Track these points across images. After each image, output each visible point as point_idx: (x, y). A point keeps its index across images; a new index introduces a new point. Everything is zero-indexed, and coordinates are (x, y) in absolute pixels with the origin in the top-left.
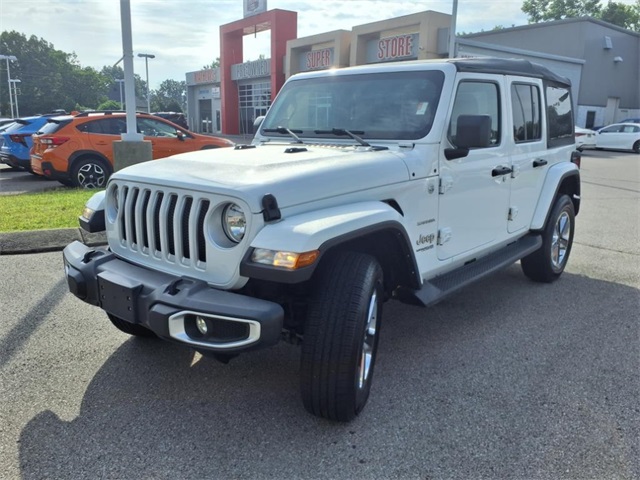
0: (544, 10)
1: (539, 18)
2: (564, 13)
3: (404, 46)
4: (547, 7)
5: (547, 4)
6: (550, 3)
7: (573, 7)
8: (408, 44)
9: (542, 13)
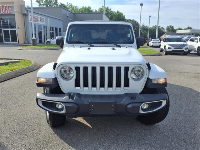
0: (43, 3)
1: (41, 5)
2: (48, 4)
3: (8, 9)
4: (43, 2)
5: (43, 1)
6: (44, 1)
7: (51, 3)
8: (9, 9)
9: (42, 4)
